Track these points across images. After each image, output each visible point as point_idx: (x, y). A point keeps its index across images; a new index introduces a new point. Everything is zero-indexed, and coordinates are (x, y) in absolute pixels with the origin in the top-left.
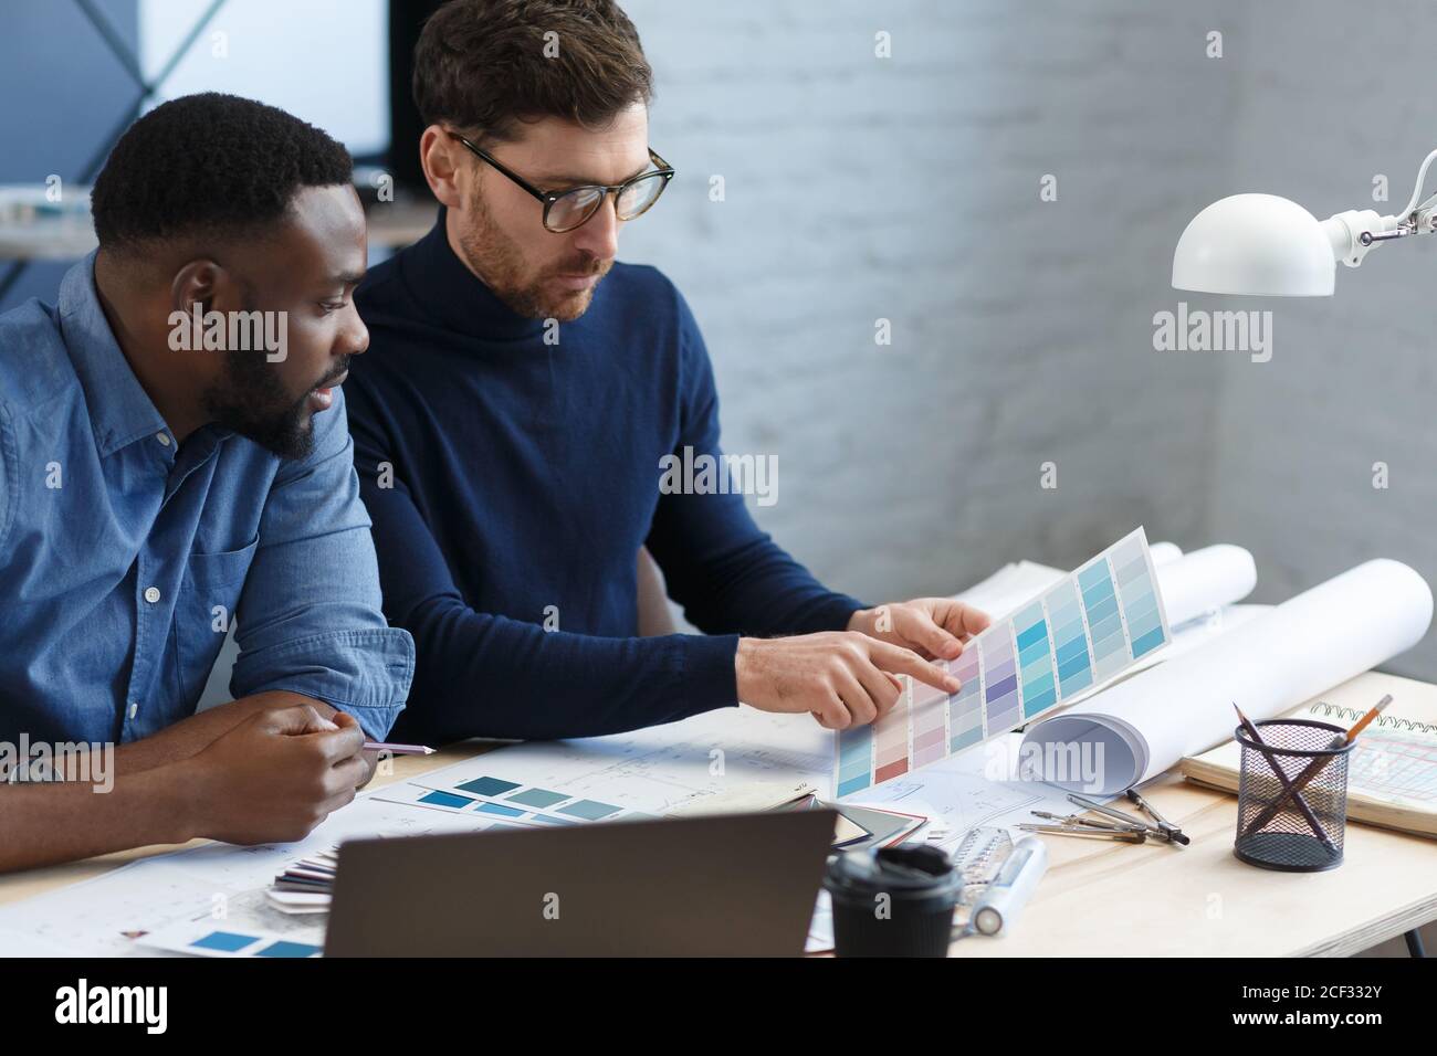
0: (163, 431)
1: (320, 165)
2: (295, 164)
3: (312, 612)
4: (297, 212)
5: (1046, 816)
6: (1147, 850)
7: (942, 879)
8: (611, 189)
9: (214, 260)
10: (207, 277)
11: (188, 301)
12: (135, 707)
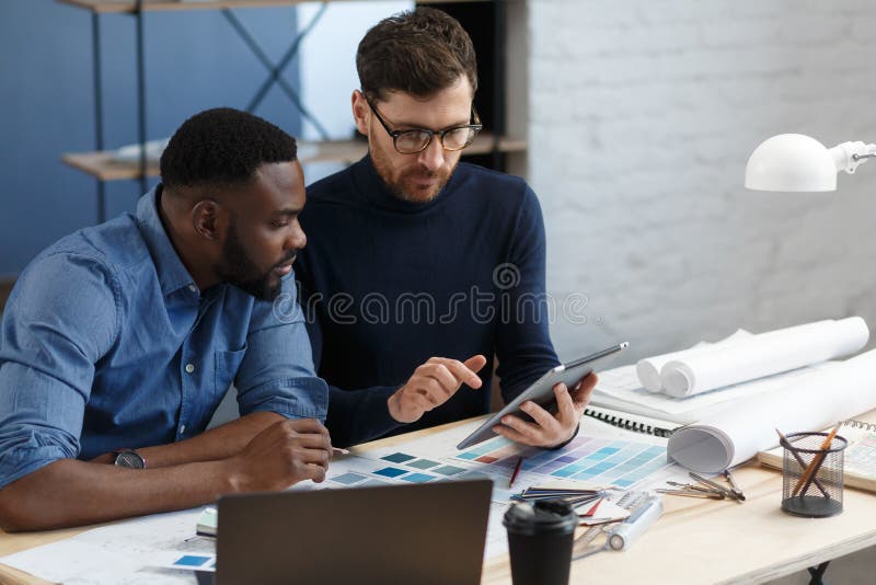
0: (192, 284)
1: (275, 152)
2: (260, 151)
5: (674, 484)
6: (726, 503)
7: (566, 517)
8: (437, 133)
9: (214, 200)
10: (210, 209)
11: (201, 221)
12: (183, 427)
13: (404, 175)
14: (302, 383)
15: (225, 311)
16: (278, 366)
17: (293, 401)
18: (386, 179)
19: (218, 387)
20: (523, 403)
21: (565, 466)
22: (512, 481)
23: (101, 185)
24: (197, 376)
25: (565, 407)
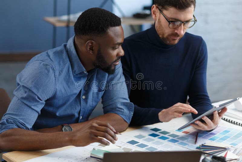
0: (85, 71)
1: (114, 23)
2: (109, 23)
3: (114, 99)
4: (108, 32)
8: (183, 23)
9: (93, 40)
10: (92, 43)
11: (89, 47)
12: (81, 117)
13: (169, 35)
14: (125, 104)
15: (97, 78)
16: (117, 98)
17: (122, 110)
18: (160, 36)
19: (93, 104)
20: (203, 117)
21: (212, 137)
22: (196, 142)
23: (55, 28)
24: (86, 100)
25: (216, 118)
